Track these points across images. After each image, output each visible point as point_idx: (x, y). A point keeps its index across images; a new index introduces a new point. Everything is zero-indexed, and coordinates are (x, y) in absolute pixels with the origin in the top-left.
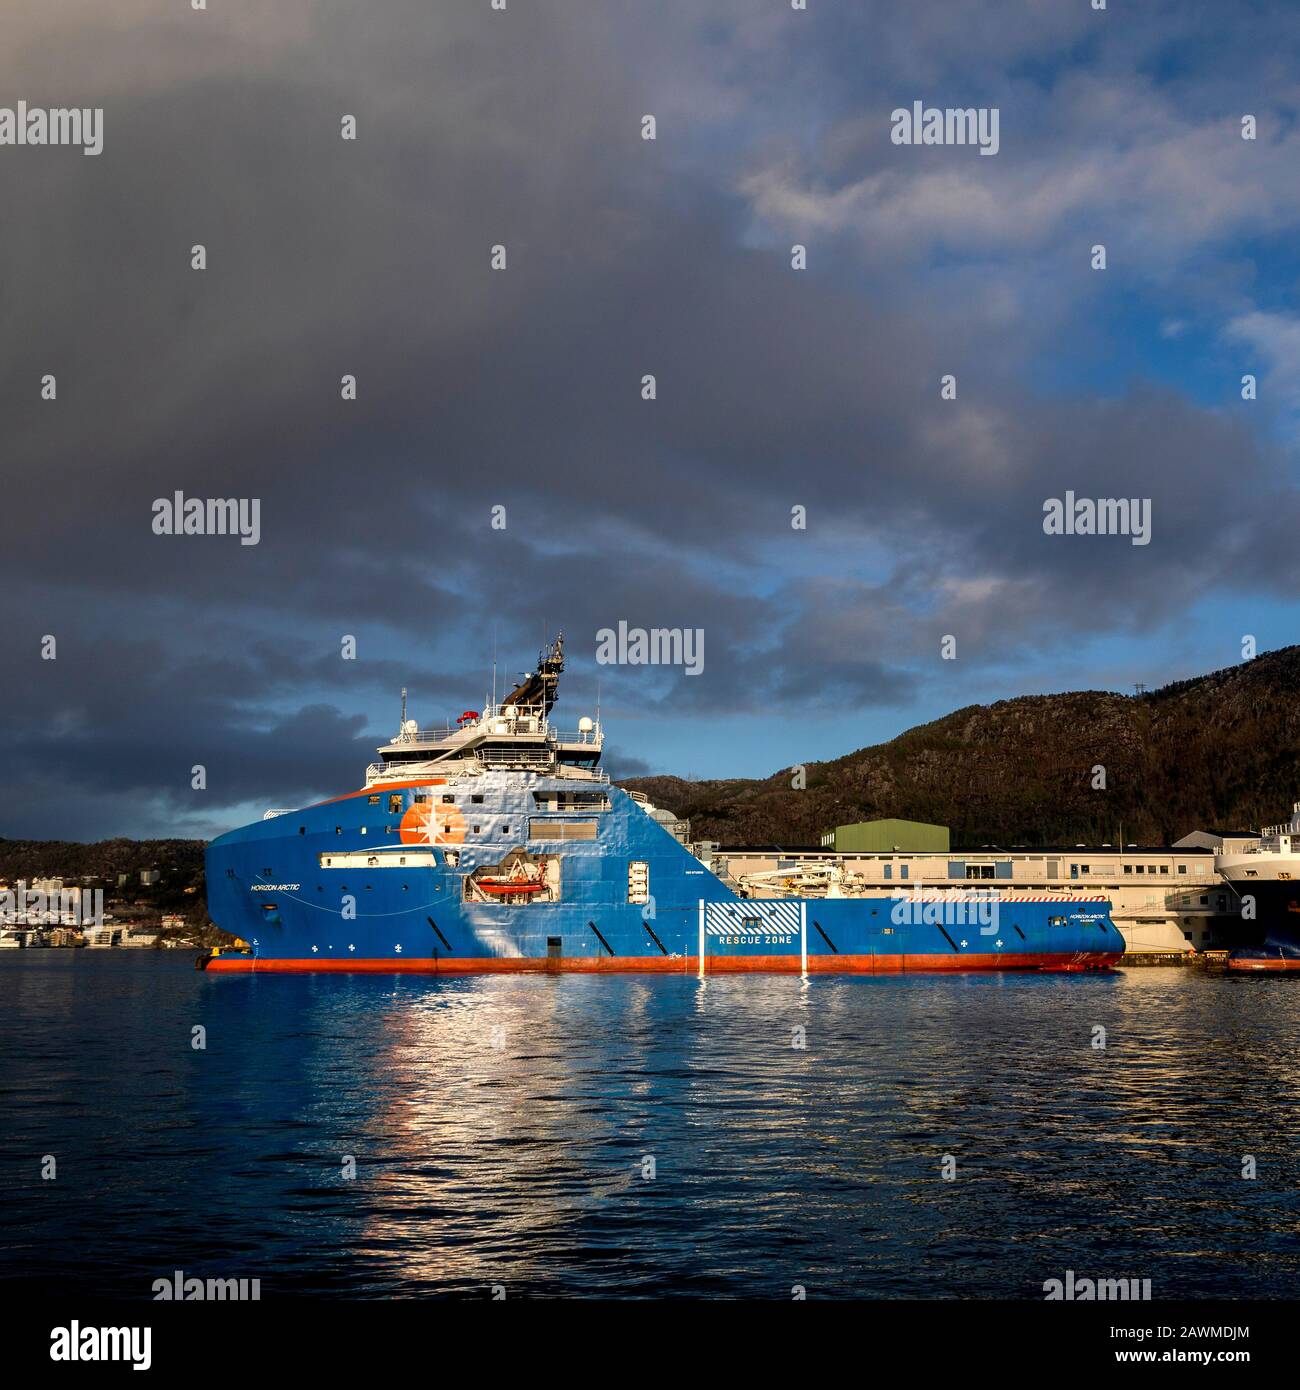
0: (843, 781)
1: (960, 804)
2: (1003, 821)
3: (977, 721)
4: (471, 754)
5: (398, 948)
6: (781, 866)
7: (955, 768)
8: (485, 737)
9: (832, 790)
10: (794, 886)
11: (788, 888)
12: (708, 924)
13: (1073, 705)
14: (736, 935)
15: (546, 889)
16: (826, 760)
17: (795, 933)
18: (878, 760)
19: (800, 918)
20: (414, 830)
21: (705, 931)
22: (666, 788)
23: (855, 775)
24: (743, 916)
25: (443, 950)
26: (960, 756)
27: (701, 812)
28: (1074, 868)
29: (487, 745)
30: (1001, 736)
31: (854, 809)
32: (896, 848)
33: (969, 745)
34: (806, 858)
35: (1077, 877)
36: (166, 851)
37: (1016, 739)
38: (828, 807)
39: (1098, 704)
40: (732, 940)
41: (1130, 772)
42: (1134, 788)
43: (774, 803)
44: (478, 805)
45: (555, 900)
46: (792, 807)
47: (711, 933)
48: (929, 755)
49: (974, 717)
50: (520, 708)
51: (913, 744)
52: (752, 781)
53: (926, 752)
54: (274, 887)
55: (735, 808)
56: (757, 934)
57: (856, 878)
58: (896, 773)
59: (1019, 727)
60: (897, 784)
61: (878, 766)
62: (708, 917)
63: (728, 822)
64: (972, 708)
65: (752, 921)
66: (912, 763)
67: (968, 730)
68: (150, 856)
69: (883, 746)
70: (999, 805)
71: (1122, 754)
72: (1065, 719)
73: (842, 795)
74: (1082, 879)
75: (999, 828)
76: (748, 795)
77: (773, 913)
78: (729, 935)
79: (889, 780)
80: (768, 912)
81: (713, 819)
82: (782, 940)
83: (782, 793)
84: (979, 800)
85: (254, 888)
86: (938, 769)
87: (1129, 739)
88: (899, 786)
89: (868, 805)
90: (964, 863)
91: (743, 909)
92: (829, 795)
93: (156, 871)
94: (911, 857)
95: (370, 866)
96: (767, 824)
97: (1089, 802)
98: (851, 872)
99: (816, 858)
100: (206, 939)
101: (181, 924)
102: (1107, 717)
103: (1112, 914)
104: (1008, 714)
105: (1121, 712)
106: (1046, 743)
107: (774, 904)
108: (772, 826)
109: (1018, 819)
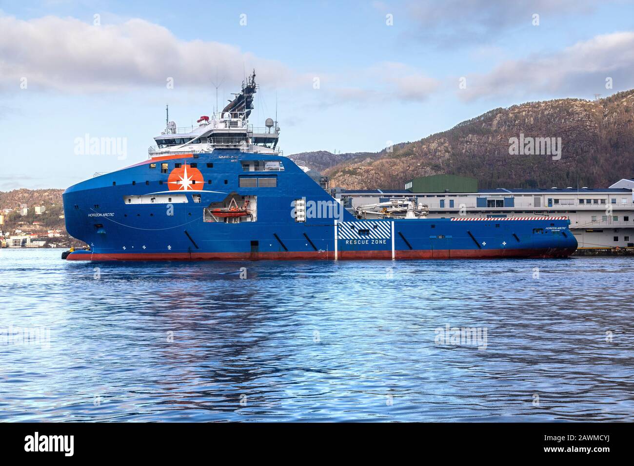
0: (422, 152)
1: (489, 165)
2: (515, 175)
3: (500, 117)
4: (206, 140)
5: (169, 247)
6: (381, 201)
7: (487, 145)
8: (212, 130)
9: (416, 157)
10: (388, 212)
11: (384, 213)
12: (339, 233)
13: (557, 107)
14: (355, 239)
15: (249, 215)
16: (411, 141)
17: (388, 238)
18: (442, 140)
19: (391, 230)
20: (175, 183)
21: (338, 237)
22: (322, 158)
23: (429, 149)
24: (359, 229)
25: (194, 248)
26: (490, 138)
27: (341, 171)
28: (550, 200)
29: (214, 135)
30: (514, 125)
31: (428, 169)
32: (447, 190)
33: (496, 131)
34: (395, 196)
35: (552, 206)
36: (48, 196)
37: (523, 128)
38: (413, 168)
39: (572, 106)
40: (353, 242)
41: (590, 145)
42: (592, 155)
43: (383, 165)
44: (210, 168)
45: (254, 221)
46: (393, 168)
47: (341, 238)
48: (472, 137)
49: (498, 115)
50: (231, 114)
51: (463, 131)
52: (371, 153)
53: (470, 135)
54: (100, 215)
55: (361, 169)
56: (367, 239)
57: (424, 208)
58: (453, 148)
59: (525, 120)
60: (453, 154)
61: (442, 144)
62: (339, 229)
63: (357, 177)
64: (497, 109)
65: (363, 232)
66: (462, 142)
67: (495, 122)
68: (40, 198)
69: (446, 132)
70: (512, 166)
71: (585, 135)
72: (552, 115)
73: (421, 161)
74: (555, 207)
75: (512, 178)
76: (368, 162)
77: (375, 227)
78: (351, 239)
79: (449, 152)
80: (373, 226)
81: (349, 175)
82: (381, 242)
83: (388, 160)
84: (501, 163)
85: (90, 215)
86: (477, 145)
87: (590, 126)
88: (454, 155)
89: (436, 166)
90: (486, 198)
91: (359, 225)
92: (414, 161)
93: (43, 206)
94: (456, 196)
95: (153, 203)
96: (379, 178)
97: (565, 163)
98: (421, 204)
99: (402, 196)
100: (72, 243)
101: (58, 235)
102: (577, 114)
103: (570, 227)
104: (519, 112)
105: (585, 110)
106: (540, 129)
107: (376, 222)
108: (382, 179)
109: (523, 173)
